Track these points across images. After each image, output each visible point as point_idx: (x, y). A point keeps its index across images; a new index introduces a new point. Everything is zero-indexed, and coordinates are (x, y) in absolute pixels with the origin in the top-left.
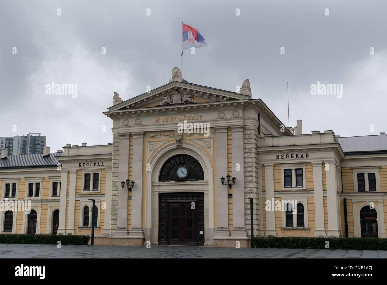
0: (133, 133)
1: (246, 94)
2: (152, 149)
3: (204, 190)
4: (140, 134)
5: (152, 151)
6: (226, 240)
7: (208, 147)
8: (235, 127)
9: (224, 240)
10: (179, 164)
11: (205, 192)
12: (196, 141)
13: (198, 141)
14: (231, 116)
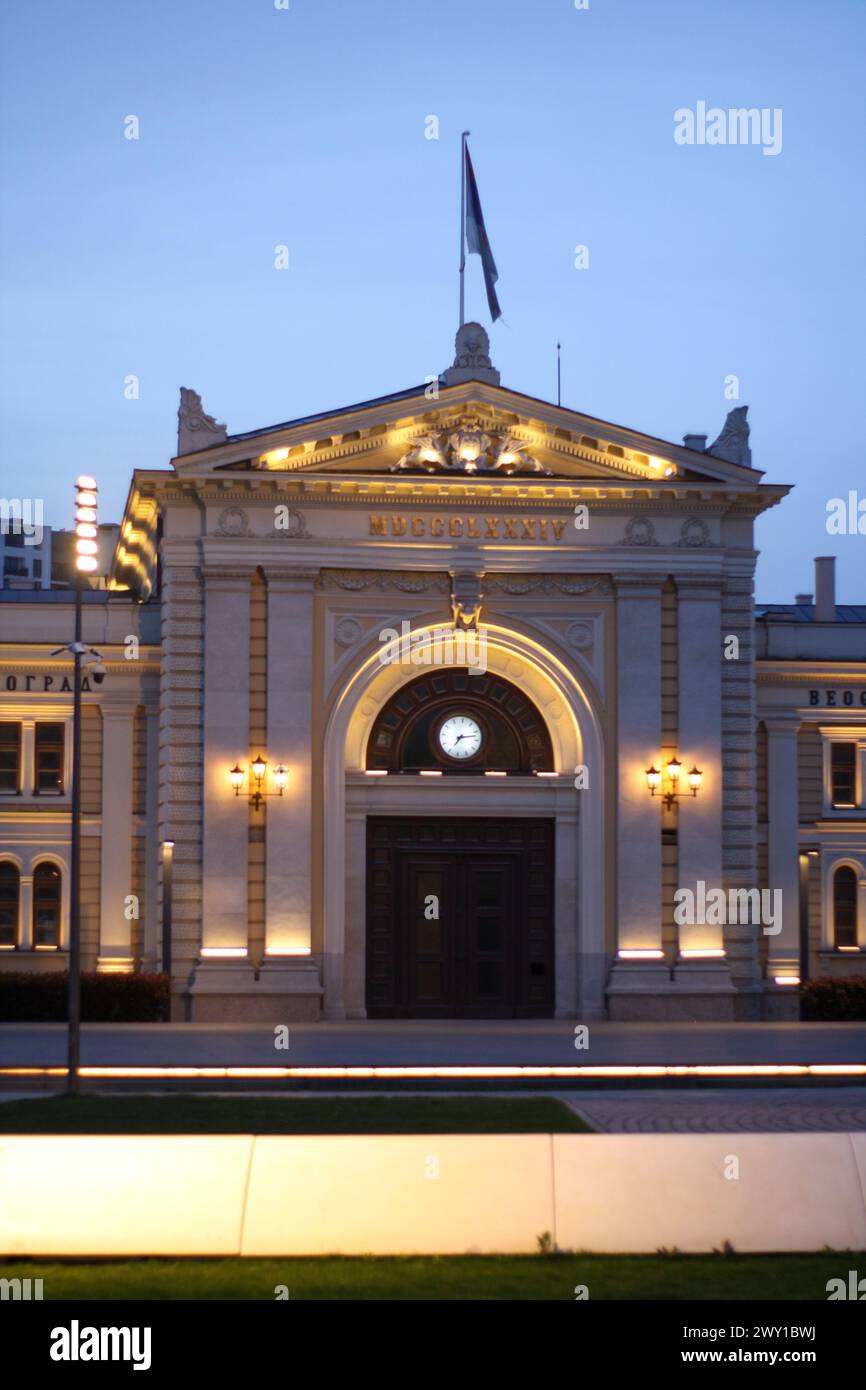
0: (272, 571)
1: (741, 460)
2: (347, 641)
3: (554, 813)
4: (300, 578)
5: (347, 646)
6: (660, 996)
7: (581, 650)
8: (693, 579)
9: (651, 996)
10: (449, 706)
11: (559, 819)
12: (535, 620)
13: (543, 624)
14: (678, 538)
